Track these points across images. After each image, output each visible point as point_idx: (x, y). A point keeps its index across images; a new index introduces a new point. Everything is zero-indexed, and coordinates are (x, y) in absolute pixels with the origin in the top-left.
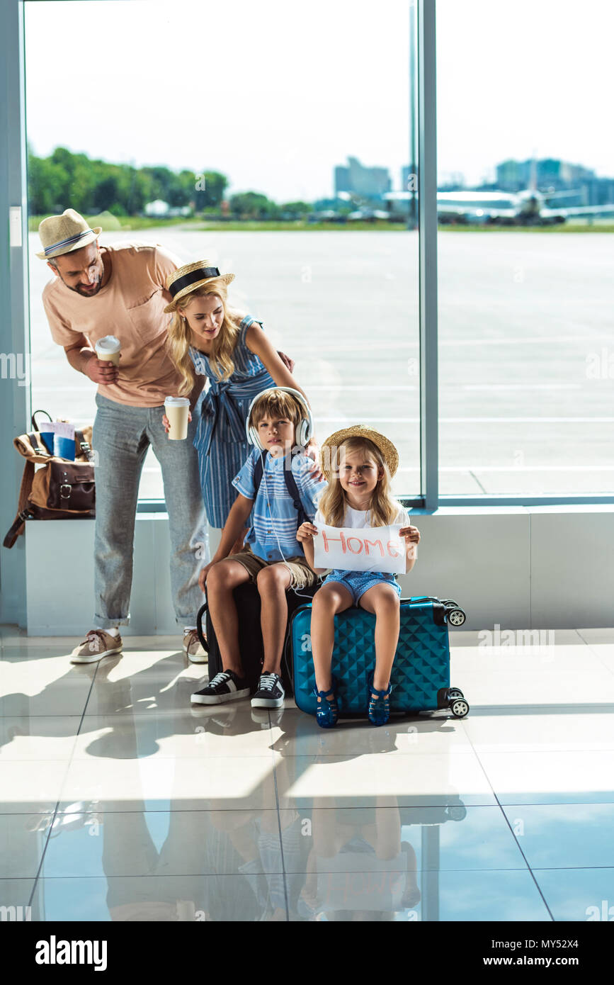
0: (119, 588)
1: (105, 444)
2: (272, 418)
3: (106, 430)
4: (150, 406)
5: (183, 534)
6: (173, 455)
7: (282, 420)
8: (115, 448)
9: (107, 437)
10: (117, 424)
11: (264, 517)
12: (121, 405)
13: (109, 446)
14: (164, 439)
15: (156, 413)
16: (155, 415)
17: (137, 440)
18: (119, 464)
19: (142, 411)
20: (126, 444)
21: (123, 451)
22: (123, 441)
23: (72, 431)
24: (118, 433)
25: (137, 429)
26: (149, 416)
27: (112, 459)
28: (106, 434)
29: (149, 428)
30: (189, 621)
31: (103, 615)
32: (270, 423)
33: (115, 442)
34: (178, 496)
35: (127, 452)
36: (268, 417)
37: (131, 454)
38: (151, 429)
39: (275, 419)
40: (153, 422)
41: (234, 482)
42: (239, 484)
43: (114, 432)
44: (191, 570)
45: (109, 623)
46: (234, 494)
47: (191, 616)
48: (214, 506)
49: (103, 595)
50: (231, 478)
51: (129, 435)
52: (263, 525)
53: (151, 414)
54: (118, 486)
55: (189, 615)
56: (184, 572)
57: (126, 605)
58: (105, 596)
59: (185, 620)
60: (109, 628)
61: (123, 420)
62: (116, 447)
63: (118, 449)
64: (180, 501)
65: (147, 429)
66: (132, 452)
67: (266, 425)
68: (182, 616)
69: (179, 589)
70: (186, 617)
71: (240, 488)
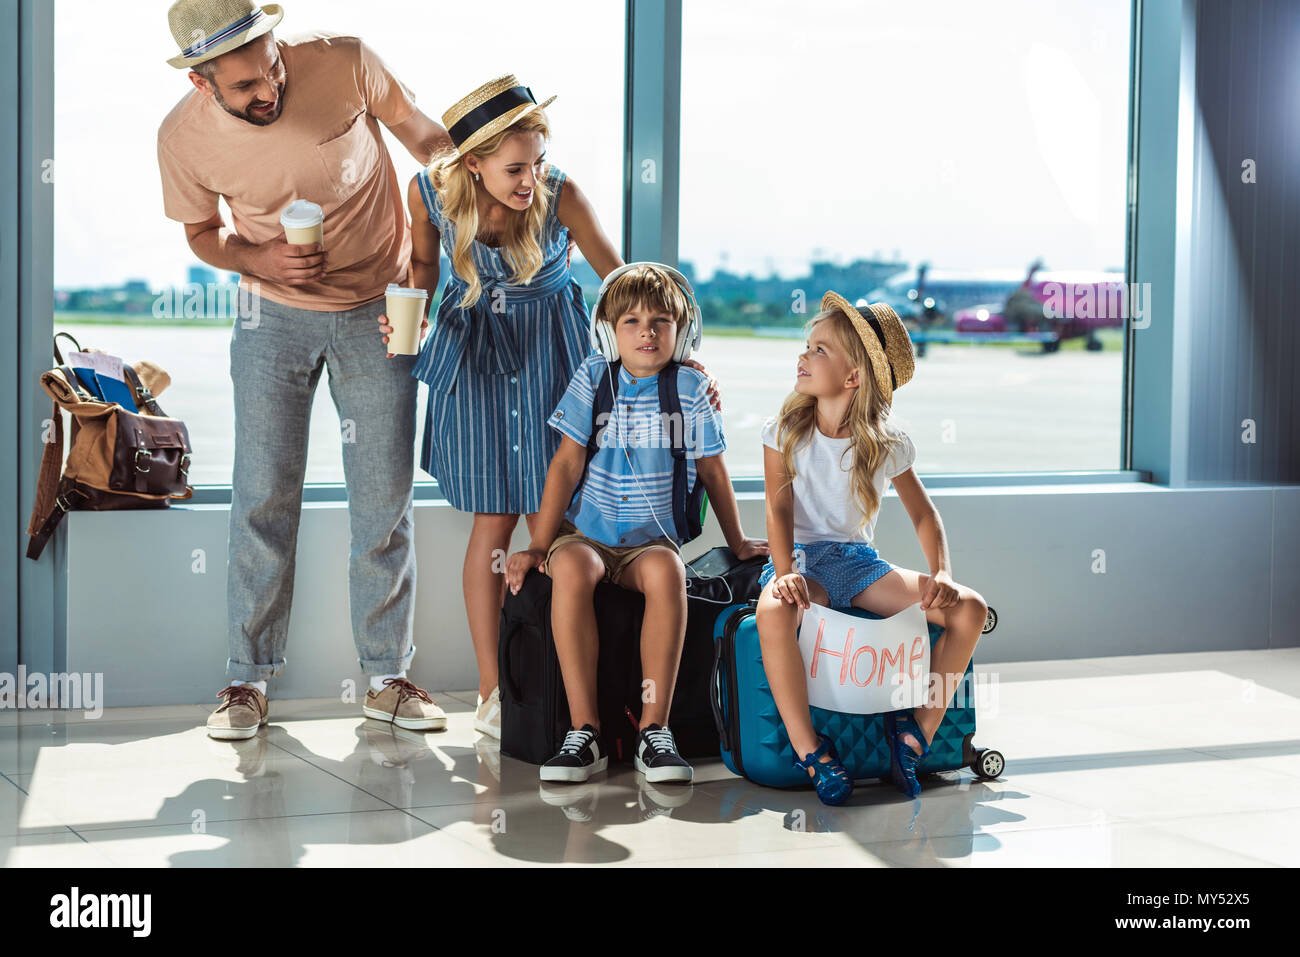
0: (270, 612)
1: (258, 373)
2: (650, 310)
3: (259, 349)
4: (337, 309)
5: (378, 521)
6: (371, 391)
7: (663, 316)
8: (275, 379)
9: (261, 361)
10: (276, 339)
11: (614, 476)
12: (286, 308)
13: (266, 376)
14: (357, 365)
15: (346, 323)
16: (343, 325)
17: (312, 366)
18: (284, 406)
19: (323, 319)
20: (292, 372)
21: (288, 384)
22: (288, 367)
23: (119, 368)
24: (279, 354)
25: (310, 348)
26: (332, 327)
27: (271, 397)
28: (258, 356)
29: (331, 346)
30: (385, 666)
31: (246, 658)
32: (645, 318)
33: (275, 368)
34: (371, 459)
35: (293, 386)
36: (643, 308)
37: (300, 388)
38: (336, 349)
39: (654, 313)
40: (339, 337)
41: (549, 422)
42: (563, 422)
43: (273, 353)
44: (389, 582)
45: (256, 671)
46: (555, 437)
47: (387, 658)
48: (460, 475)
49: (247, 625)
50: (548, 415)
51: (297, 358)
52: (612, 487)
53: (337, 323)
54: (281, 444)
55: (384, 655)
56: (375, 585)
57: (282, 640)
58: (249, 629)
59: (378, 664)
60: (256, 681)
61: (288, 332)
62: (277, 377)
63: (280, 382)
64: (374, 468)
65: (329, 347)
66: (303, 385)
67: (634, 321)
68: (372, 659)
69: (368, 613)
70: (378, 659)
71: (565, 428)
